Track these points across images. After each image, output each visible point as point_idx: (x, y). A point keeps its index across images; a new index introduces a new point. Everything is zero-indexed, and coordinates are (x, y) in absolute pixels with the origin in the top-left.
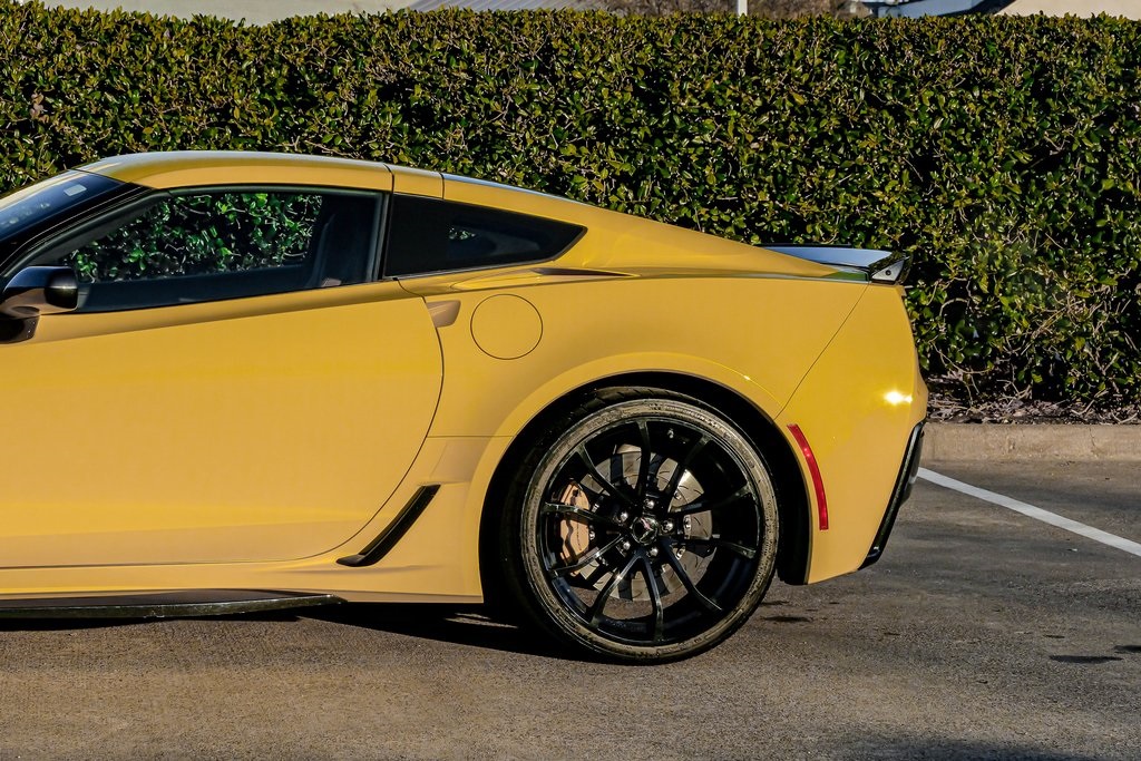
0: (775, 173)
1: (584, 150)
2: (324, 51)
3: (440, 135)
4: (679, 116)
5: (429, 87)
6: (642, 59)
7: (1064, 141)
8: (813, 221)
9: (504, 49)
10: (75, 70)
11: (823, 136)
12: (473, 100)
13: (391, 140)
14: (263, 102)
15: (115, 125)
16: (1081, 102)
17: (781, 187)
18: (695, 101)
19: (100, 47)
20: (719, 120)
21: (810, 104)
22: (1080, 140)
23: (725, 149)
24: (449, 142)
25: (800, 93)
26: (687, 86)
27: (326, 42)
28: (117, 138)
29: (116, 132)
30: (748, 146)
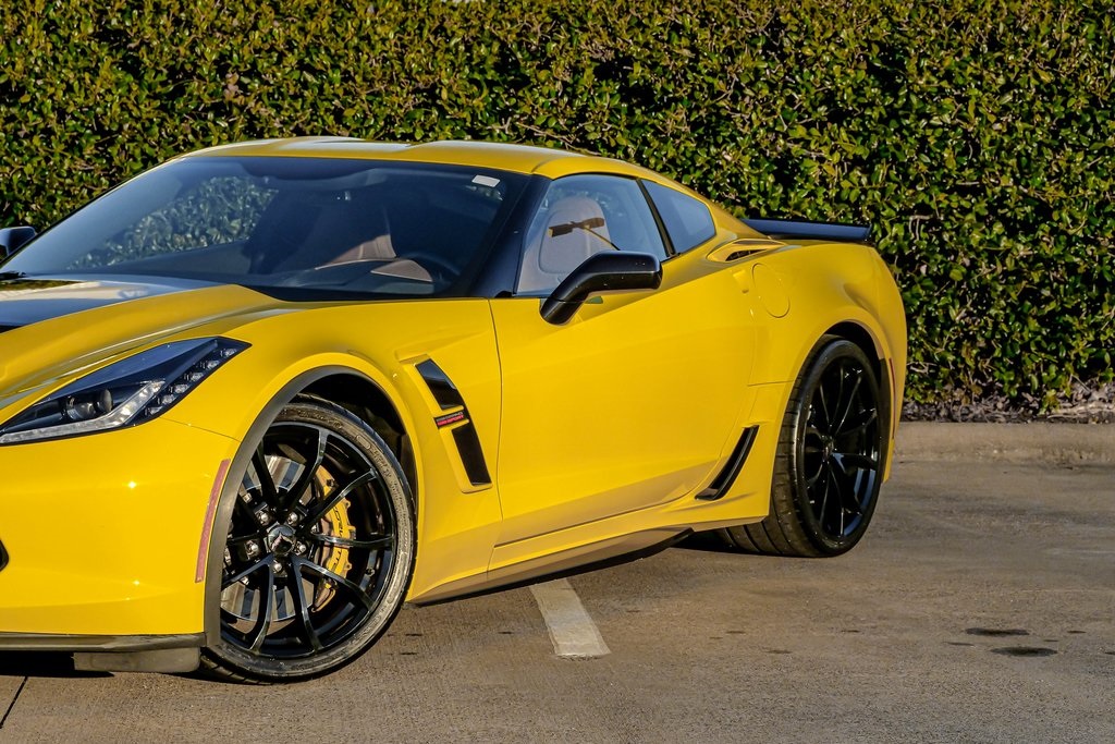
0: (1019, 156)
1: (815, 131)
2: (537, 27)
3: (661, 116)
4: (917, 95)
5: (649, 66)
6: (875, 34)
8: (1060, 207)
9: (729, 25)
10: (272, 49)
11: (1071, 116)
12: (696, 79)
13: (609, 122)
14: (473, 81)
15: (314, 106)
17: (1024, 171)
18: (933, 79)
19: (300, 23)
20: (959, 99)
21: (1057, 82)
23: (965, 131)
24: (670, 125)
25: (1046, 71)
26: (925, 63)
27: (539, 17)
28: (317, 121)
29: (316, 114)
30: (991, 127)
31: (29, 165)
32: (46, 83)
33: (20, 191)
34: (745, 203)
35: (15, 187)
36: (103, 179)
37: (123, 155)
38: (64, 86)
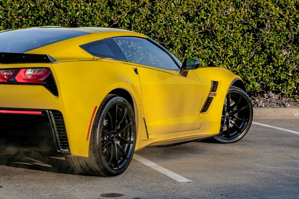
7: (118, 20)
16: (123, 7)
20: (5, 11)
21: (36, 7)
22: (123, 19)
30: (15, 20)
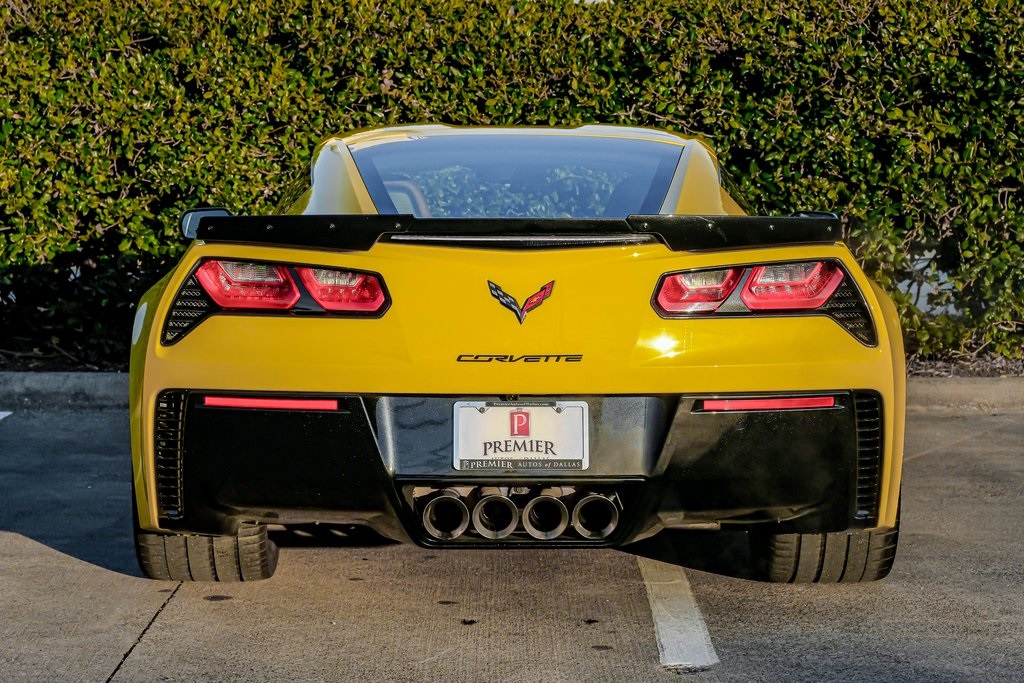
1: (910, 113)
2: (658, 24)
3: (770, 101)
4: (1005, 78)
5: (759, 56)
6: (967, 24)
9: (832, 18)
10: (424, 47)
12: (801, 67)
13: (723, 107)
15: (460, 97)
18: (1020, 64)
19: (448, 24)
24: (778, 109)
26: (1013, 49)
27: (661, 15)
28: (462, 110)
29: (461, 105)
31: (211, 153)
32: (226, 81)
33: (203, 177)
34: (846, 179)
35: (198, 173)
36: (275, 165)
37: (292, 143)
38: (242, 83)
